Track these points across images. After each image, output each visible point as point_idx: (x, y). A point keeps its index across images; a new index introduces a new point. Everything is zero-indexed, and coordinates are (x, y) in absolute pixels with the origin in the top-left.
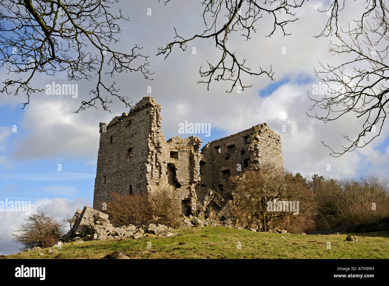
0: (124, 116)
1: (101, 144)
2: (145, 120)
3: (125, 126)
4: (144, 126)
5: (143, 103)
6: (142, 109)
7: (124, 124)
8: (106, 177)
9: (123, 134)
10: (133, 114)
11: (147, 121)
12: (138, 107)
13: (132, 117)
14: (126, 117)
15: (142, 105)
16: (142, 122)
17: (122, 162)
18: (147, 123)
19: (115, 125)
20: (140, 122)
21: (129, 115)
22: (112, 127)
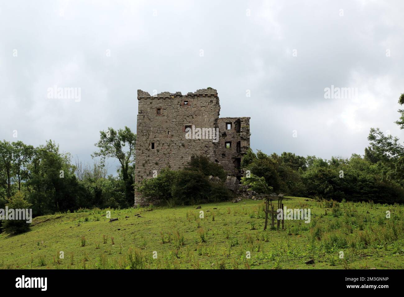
0: (178, 95)
1: (141, 111)
2: (209, 107)
3: (179, 104)
4: (207, 112)
5: (206, 92)
6: (204, 96)
7: (179, 102)
8: (155, 144)
9: (177, 110)
10: (192, 97)
11: (212, 109)
12: (201, 94)
13: (189, 99)
14: (181, 96)
15: (206, 94)
16: (204, 108)
17: (178, 136)
18: (210, 110)
19: (164, 99)
20: (202, 107)
21: (186, 96)
22: (158, 99)
